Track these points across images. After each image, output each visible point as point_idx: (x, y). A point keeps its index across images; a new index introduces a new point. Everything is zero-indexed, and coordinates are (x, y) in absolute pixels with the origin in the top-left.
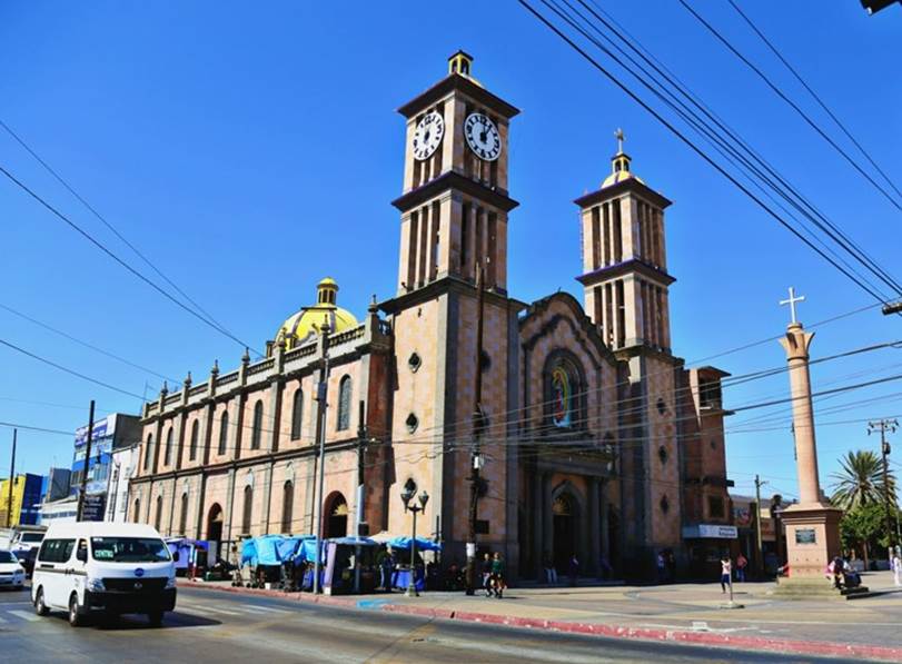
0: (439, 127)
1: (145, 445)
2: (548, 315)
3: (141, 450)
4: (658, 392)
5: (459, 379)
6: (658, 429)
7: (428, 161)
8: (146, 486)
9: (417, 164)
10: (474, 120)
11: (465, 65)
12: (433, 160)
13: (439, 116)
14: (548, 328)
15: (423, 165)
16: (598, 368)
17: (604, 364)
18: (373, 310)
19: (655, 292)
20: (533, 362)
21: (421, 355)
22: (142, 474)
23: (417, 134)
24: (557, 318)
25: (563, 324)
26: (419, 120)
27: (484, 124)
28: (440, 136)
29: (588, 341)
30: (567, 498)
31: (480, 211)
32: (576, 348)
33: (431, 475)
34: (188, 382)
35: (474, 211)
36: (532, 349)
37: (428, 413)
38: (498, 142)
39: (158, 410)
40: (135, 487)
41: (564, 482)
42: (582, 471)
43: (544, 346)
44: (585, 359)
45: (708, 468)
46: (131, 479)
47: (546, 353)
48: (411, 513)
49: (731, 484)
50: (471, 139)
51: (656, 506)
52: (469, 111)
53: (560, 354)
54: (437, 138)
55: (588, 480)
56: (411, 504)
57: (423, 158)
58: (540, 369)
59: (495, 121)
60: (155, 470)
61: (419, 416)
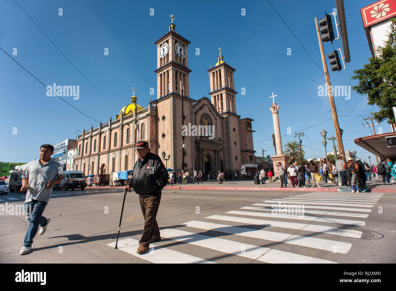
0: (167, 47)
2: (201, 104)
3: (78, 149)
4: (233, 125)
5: (177, 123)
6: (234, 136)
7: (164, 58)
8: (80, 160)
9: (161, 59)
10: (178, 45)
11: (174, 28)
12: (166, 58)
13: (167, 44)
14: (201, 108)
15: (163, 59)
16: (216, 119)
17: (218, 118)
18: (151, 103)
19: (231, 97)
20: (198, 118)
21: (166, 116)
22: (78, 156)
23: (161, 50)
24: (204, 105)
25: (205, 107)
26: (161, 45)
27: (181, 46)
28: (168, 50)
29: (212, 111)
30: (208, 156)
31: (181, 73)
32: (209, 113)
33: (170, 151)
34: (92, 128)
35: (179, 73)
36: (197, 114)
37: (168, 133)
38: (185, 52)
39: (83, 137)
40: (76, 161)
41: (207, 152)
42: (212, 149)
43: (200, 113)
44: (212, 116)
45: (249, 148)
47: (201, 115)
48: (165, 161)
49: (255, 152)
50: (177, 51)
51: (234, 159)
52: (176, 42)
53: (205, 115)
54: (167, 51)
55: (214, 151)
56: (165, 158)
57: (163, 57)
58: (200, 120)
59: (184, 45)
60: (83, 155)
61: (166, 133)
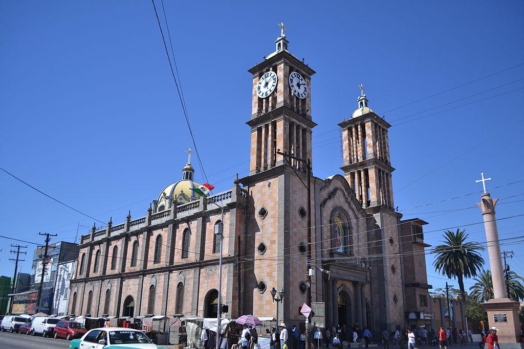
0: (275, 79)
1: (80, 260)
2: (331, 188)
3: (78, 263)
4: (389, 232)
5: (291, 223)
6: (391, 254)
7: (267, 99)
8: (82, 285)
9: (260, 100)
10: (294, 76)
11: (285, 45)
12: (270, 98)
13: (274, 73)
14: (332, 195)
15: (264, 100)
16: (357, 218)
17: (360, 216)
18: (237, 183)
19: (385, 175)
20: (325, 214)
21: (268, 209)
22: (79, 277)
23: (260, 83)
24: (336, 190)
25: (339, 192)
26: (260, 76)
27: (299, 78)
28: (275, 84)
29: (351, 202)
30: (344, 294)
31: (298, 127)
32: (346, 207)
33: (276, 280)
34: (110, 223)
35: (295, 127)
36: (324, 207)
37: (273, 242)
38: (306, 88)
39: (91, 239)
40: (74, 285)
41: (342, 285)
42: (352, 278)
43: (330, 205)
44: (350, 213)
45: (418, 279)
46: (71, 281)
47: (331, 209)
48: (276, 302)
49: (431, 287)
50: (292, 86)
51: (391, 300)
52: (291, 70)
53: (338, 211)
54: (273, 86)
55: (355, 284)
56: (276, 298)
57: (264, 96)
58: (329, 219)
59: (304, 76)
60: (88, 275)
61: (267, 244)
